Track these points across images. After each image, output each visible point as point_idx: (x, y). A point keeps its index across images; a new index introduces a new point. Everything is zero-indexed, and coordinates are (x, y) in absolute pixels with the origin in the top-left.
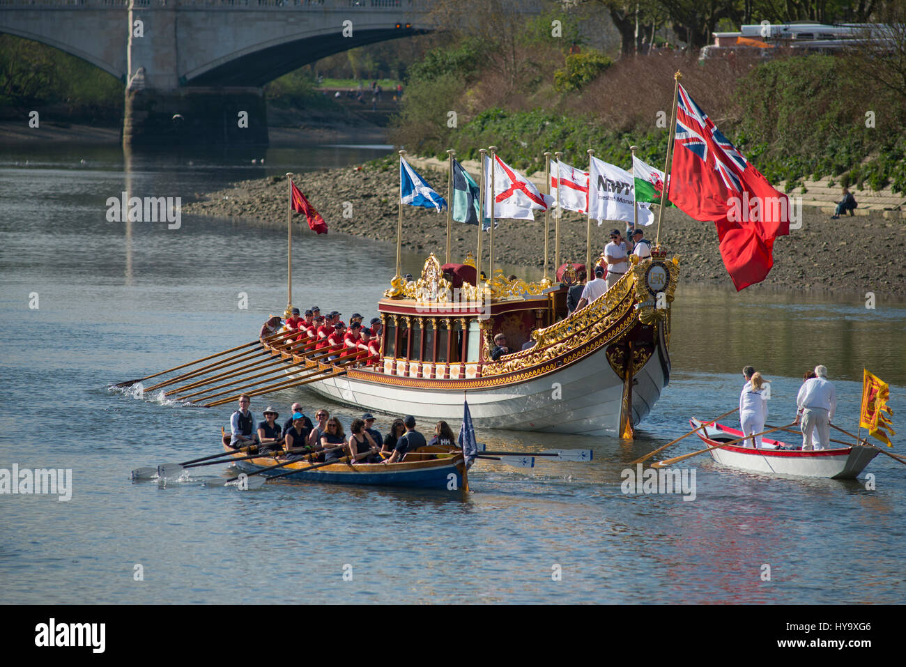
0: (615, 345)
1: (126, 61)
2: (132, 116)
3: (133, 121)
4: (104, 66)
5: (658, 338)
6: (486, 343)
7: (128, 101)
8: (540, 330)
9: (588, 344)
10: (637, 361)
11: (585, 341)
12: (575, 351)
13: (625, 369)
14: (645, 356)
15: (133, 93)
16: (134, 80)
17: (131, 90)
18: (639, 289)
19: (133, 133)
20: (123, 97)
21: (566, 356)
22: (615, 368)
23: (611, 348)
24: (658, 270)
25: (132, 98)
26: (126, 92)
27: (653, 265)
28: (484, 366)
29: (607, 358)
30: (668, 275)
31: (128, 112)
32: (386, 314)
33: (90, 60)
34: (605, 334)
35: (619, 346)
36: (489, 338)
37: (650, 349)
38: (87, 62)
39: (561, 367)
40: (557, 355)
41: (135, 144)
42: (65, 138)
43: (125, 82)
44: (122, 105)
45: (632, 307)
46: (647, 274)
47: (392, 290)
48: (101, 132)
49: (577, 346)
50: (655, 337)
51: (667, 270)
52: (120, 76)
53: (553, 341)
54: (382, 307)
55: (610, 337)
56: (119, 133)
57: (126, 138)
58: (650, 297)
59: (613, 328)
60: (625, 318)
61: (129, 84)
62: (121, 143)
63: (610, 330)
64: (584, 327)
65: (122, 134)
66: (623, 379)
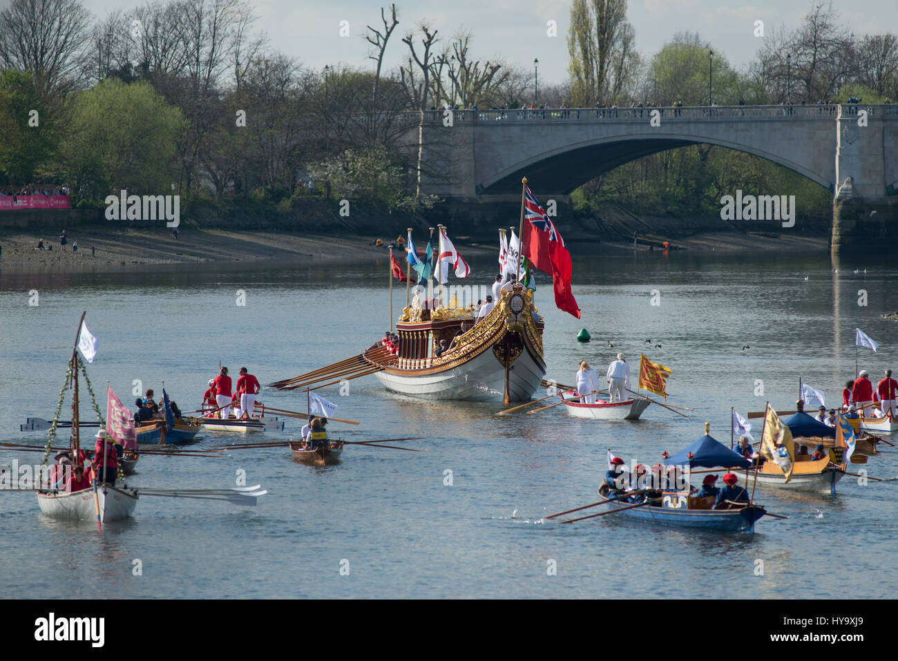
0: (498, 345)
1: (834, 171)
2: (840, 225)
3: (840, 230)
4: (812, 176)
5: (524, 341)
6: (435, 346)
7: (836, 210)
8: (458, 337)
9: (483, 345)
10: (512, 355)
11: (481, 342)
12: (476, 349)
13: (505, 360)
14: (518, 352)
15: (841, 202)
16: (841, 190)
17: (839, 200)
18: (506, 310)
19: (840, 242)
20: (830, 207)
21: (471, 352)
22: (499, 360)
23: (496, 347)
24: (517, 299)
25: (840, 207)
26: (834, 202)
27: (514, 295)
28: (434, 360)
29: (495, 354)
30: (524, 301)
31: (836, 221)
32: (400, 331)
33: (799, 170)
34: (491, 338)
35: (501, 346)
36: (436, 342)
37: (521, 348)
38: (796, 172)
39: (469, 359)
40: (467, 352)
41: (842, 253)
42: (773, 247)
43: (833, 191)
44: (831, 214)
45: (504, 322)
46: (510, 301)
47: (404, 316)
48: (809, 241)
49: (477, 345)
50: (521, 340)
51: (523, 299)
52: (828, 185)
53: (465, 343)
54: (398, 326)
55: (494, 339)
56: (827, 243)
57: (835, 247)
58: (513, 315)
59: (495, 334)
60: (500, 329)
61: (837, 193)
62: (829, 253)
63: (493, 336)
64: (480, 334)
65: (830, 243)
66: (505, 366)
